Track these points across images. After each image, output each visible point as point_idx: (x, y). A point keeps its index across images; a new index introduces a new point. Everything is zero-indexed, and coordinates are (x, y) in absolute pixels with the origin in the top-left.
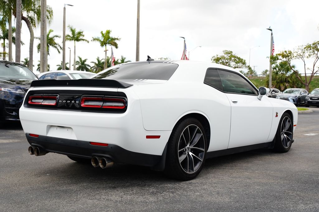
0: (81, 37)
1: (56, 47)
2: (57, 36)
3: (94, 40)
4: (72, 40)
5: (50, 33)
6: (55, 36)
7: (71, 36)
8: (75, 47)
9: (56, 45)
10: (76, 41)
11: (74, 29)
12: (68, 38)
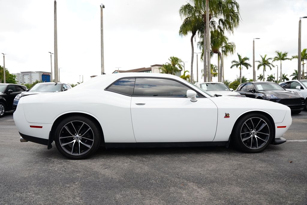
0: (285, 57)
1: (269, 66)
2: (270, 59)
3: (293, 58)
4: (279, 60)
5: (265, 57)
6: (268, 59)
7: (279, 57)
8: (281, 64)
9: (270, 65)
10: (282, 60)
11: (280, 52)
12: (276, 59)
